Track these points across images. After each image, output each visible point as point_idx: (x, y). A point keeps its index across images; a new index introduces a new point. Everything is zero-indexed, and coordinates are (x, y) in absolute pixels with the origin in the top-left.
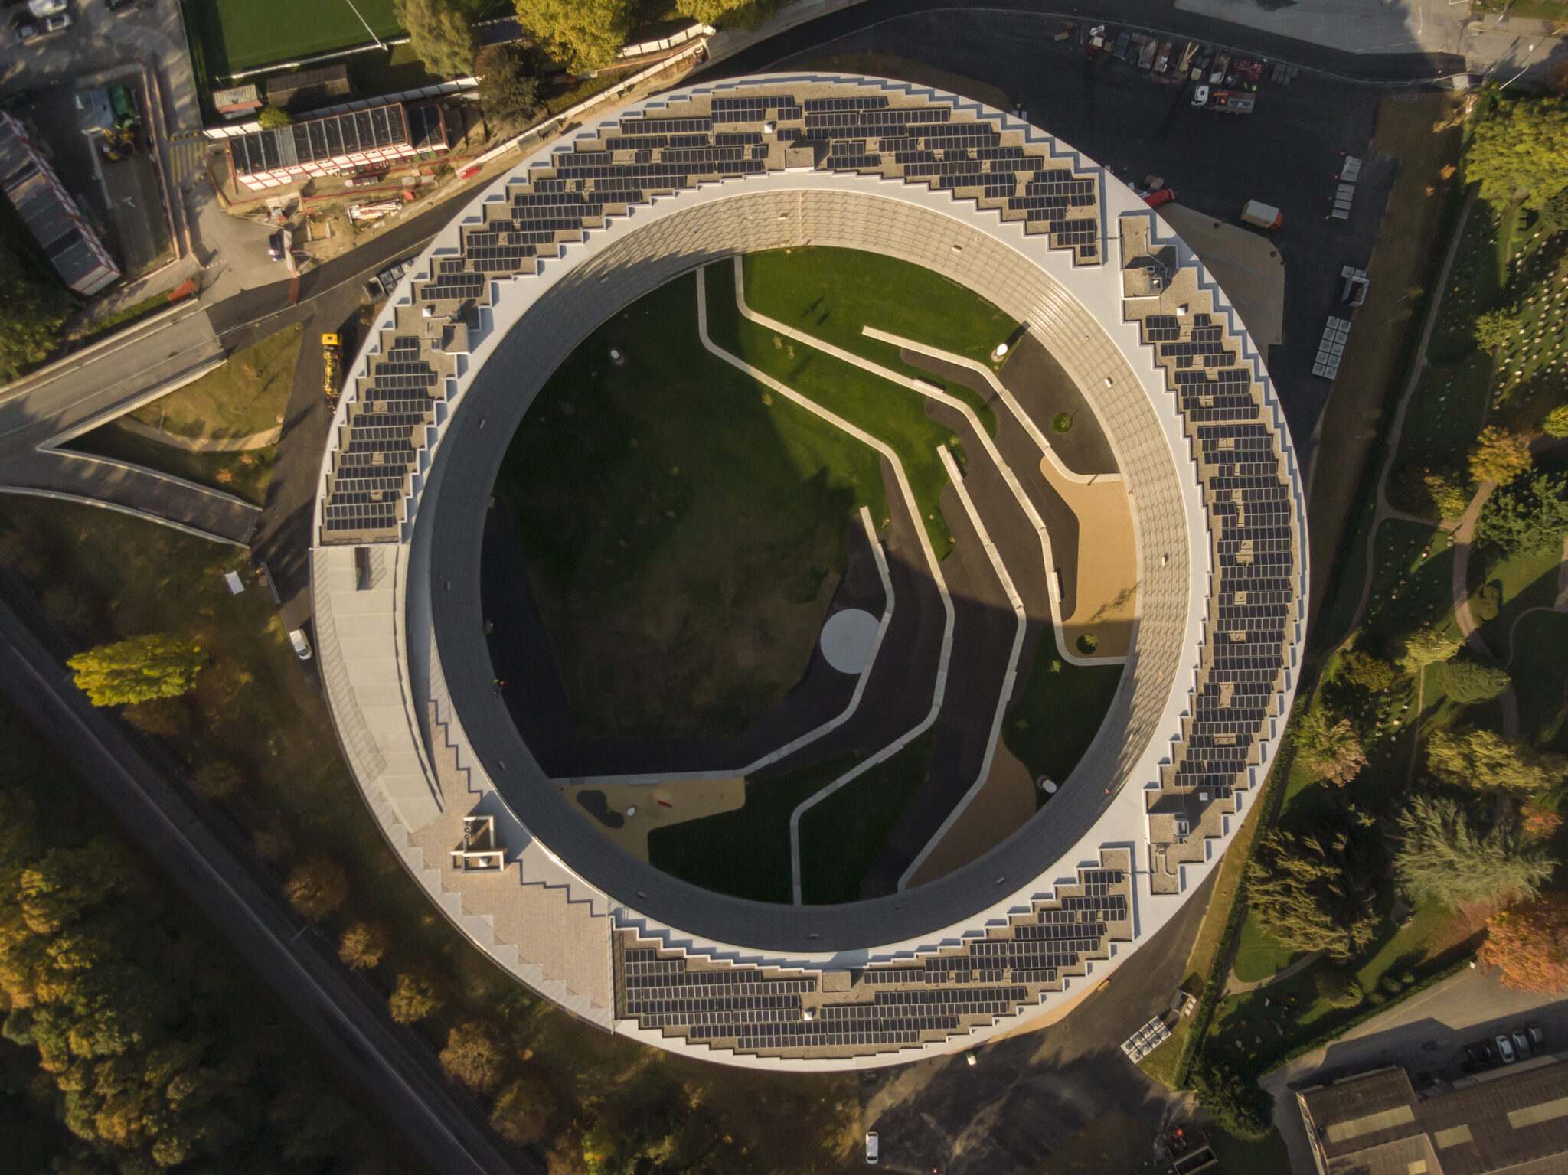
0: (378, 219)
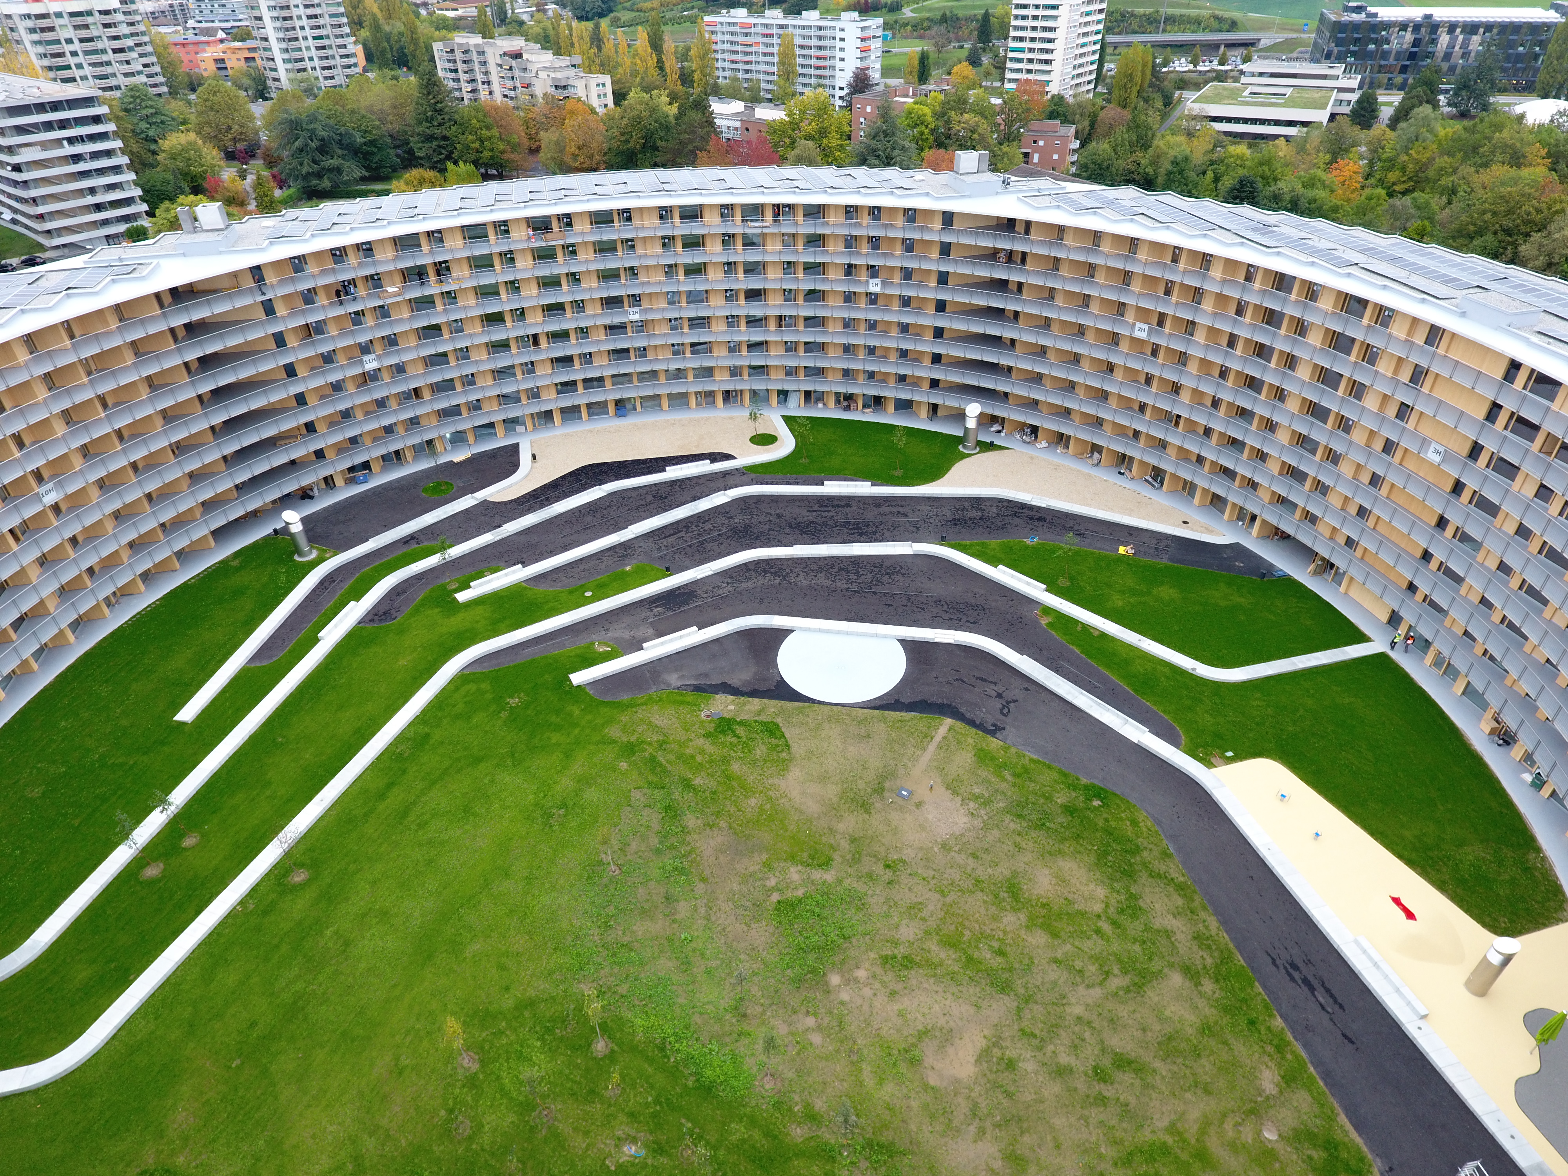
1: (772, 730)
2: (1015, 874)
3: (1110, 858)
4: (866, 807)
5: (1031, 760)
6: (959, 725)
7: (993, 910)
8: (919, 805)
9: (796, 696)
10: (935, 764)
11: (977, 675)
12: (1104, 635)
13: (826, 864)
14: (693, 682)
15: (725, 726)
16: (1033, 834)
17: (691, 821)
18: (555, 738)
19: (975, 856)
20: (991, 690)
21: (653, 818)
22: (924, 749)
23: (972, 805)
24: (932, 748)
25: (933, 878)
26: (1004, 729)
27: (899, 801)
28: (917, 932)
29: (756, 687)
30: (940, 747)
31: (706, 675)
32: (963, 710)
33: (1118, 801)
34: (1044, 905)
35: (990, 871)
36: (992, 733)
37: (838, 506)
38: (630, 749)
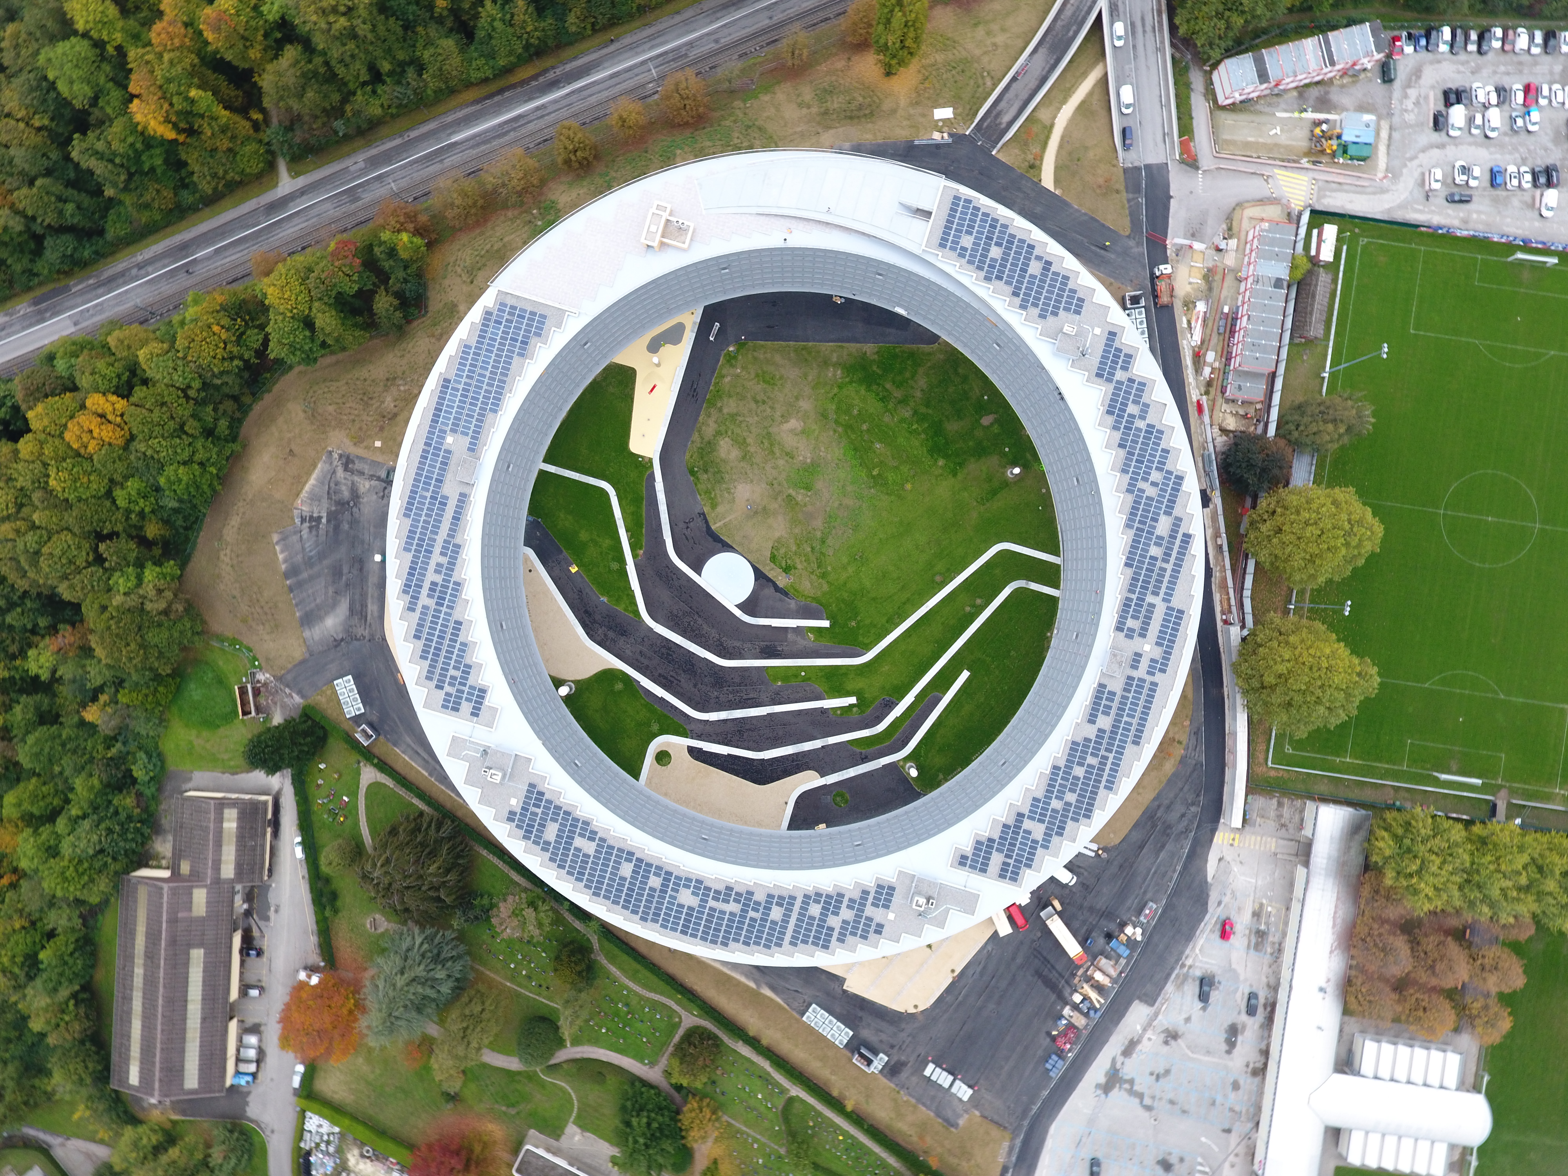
0: (1189, 322)
1: (773, 558)
4: (764, 509)
5: (701, 495)
8: (748, 500)
9: (756, 570)
10: (730, 513)
11: (687, 542)
13: (789, 496)
15: (787, 570)
17: (819, 534)
18: (845, 595)
19: (746, 473)
20: (688, 533)
21: (830, 541)
23: (732, 491)
25: (762, 474)
26: (698, 513)
27: (752, 505)
28: (778, 461)
29: (766, 582)
30: (724, 518)
31: (780, 600)
32: (704, 530)
33: (688, 466)
34: (740, 448)
35: (745, 467)
36: (703, 514)
38: (824, 576)
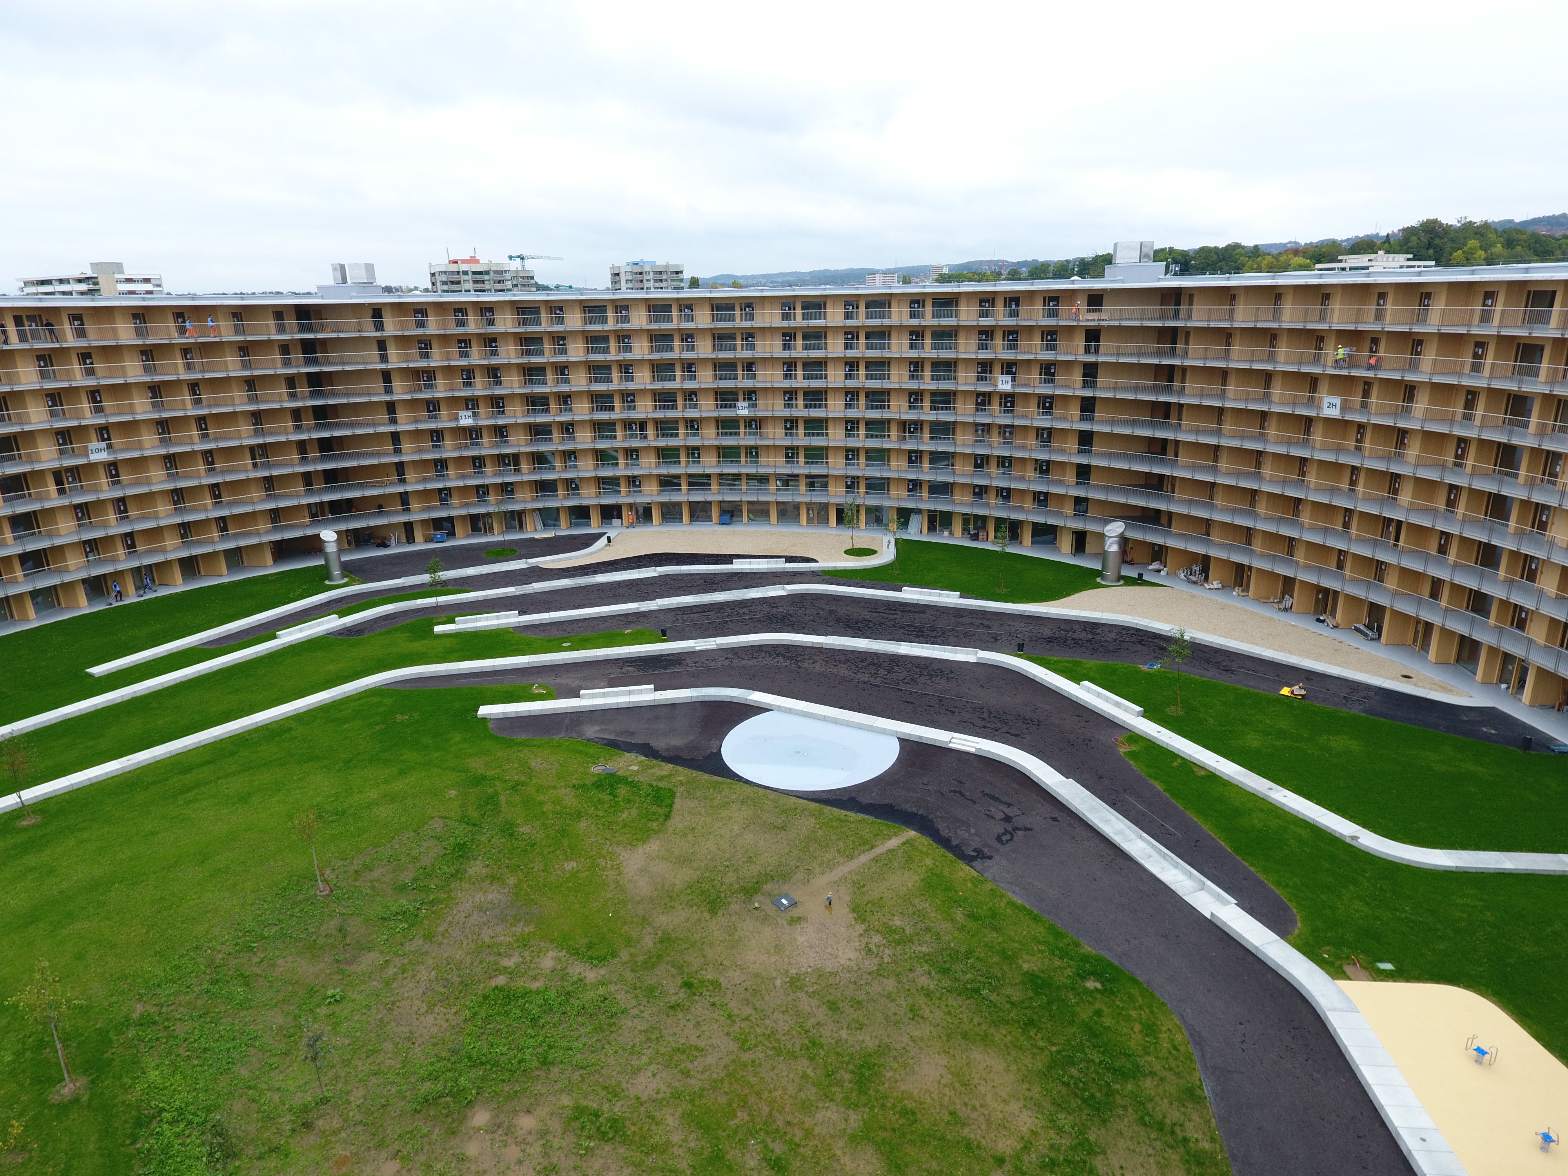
1: (662, 797)
2: (883, 1049)
3: (1074, 1071)
4: (715, 906)
5: (1011, 903)
6: (923, 841)
7: (811, 1093)
8: (795, 921)
10: (855, 878)
11: (987, 791)
12: (1213, 777)
13: (602, 958)
14: (612, 737)
15: (610, 782)
16: (953, 1001)
17: (476, 868)
18: (408, 755)
19: (833, 1007)
20: (998, 811)
21: (430, 852)
22: (851, 857)
23: (877, 939)
24: (864, 858)
25: (747, 1019)
26: (990, 858)
27: (770, 910)
28: (663, 1088)
29: (680, 754)
30: (876, 860)
31: (632, 734)
32: (941, 826)
33: (1135, 992)
34: (905, 1113)
35: (844, 1034)
36: (969, 860)
37: (909, 611)
38: (476, 781)
